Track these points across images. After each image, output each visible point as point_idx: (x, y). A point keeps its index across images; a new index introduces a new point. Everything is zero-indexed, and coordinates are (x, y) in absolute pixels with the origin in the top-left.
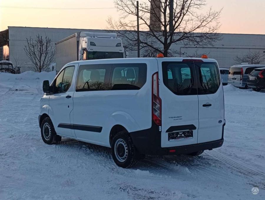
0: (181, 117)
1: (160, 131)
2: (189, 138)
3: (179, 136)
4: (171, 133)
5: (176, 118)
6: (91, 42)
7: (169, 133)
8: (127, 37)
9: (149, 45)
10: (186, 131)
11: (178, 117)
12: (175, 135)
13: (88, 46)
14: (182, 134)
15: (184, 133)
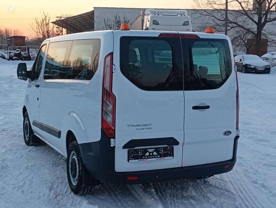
0: (150, 125)
1: (112, 146)
2: (166, 158)
3: (147, 154)
4: (132, 150)
5: (140, 127)
6: (153, 21)
7: (130, 150)
8: (214, 16)
9: (239, 26)
10: (162, 148)
11: (145, 125)
12: (140, 154)
13: (150, 25)
14: (154, 152)
15: (156, 150)
